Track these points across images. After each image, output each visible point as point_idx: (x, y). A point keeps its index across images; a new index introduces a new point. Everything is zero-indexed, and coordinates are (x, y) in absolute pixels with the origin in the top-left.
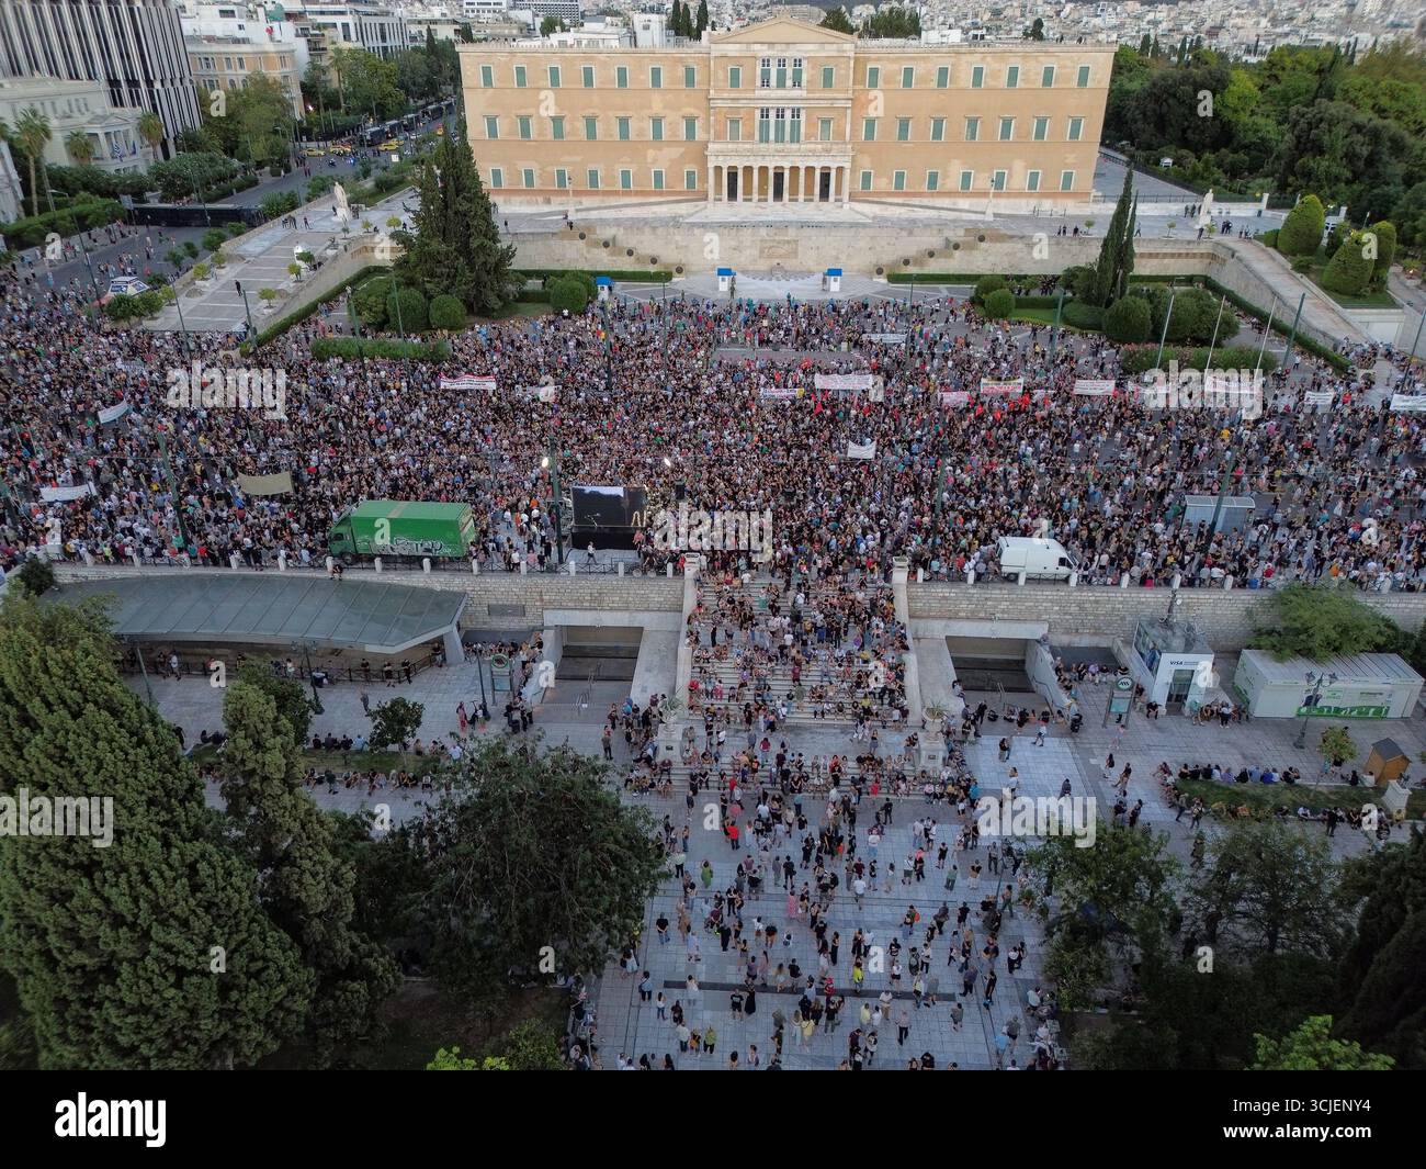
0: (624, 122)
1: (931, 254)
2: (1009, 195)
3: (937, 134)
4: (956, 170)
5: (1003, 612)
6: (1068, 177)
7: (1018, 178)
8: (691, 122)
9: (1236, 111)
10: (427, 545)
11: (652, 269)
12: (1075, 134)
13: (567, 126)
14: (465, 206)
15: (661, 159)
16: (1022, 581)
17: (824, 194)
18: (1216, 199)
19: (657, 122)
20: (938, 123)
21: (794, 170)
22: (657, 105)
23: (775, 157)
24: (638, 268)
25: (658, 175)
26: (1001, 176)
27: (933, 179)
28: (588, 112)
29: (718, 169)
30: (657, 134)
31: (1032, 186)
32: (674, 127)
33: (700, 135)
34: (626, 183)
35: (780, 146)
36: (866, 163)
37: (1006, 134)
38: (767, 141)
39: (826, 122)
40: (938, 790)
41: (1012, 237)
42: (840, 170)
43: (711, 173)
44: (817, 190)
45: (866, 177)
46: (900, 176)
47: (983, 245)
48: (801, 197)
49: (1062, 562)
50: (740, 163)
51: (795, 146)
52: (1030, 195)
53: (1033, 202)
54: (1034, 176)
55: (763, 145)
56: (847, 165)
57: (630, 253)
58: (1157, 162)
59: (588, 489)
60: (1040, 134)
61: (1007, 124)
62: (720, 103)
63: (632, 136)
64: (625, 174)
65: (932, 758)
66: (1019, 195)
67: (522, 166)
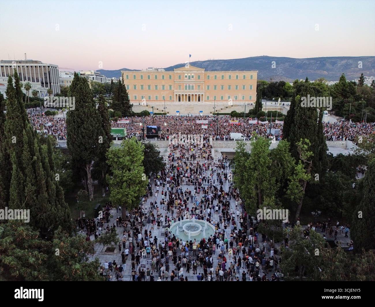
0: (156, 86)
1: (222, 109)
2: (238, 101)
3: (222, 89)
4: (227, 96)
5: (232, 146)
6: (251, 97)
7: (240, 97)
8: (170, 86)
9: (287, 89)
10: (117, 135)
11: (162, 112)
12: (251, 88)
13: (144, 87)
14: (123, 95)
15: (165, 94)
16: (234, 140)
17: (199, 100)
18: (282, 101)
19: (163, 86)
20: (222, 86)
21: (193, 95)
22: (163, 82)
23: (188, 92)
24: (159, 112)
25: (164, 97)
26: (236, 97)
27: (222, 97)
28: (149, 84)
29: (176, 95)
30: (163, 89)
31: (243, 99)
32: (167, 87)
33: (172, 89)
34: (157, 99)
35: (189, 90)
36: (208, 95)
37: (237, 88)
38: (187, 89)
39: (199, 86)
40: (217, 166)
41: (238, 105)
42: (202, 95)
43: (175, 96)
44: (198, 99)
45: (208, 97)
46: (215, 97)
47: (232, 107)
48: (194, 100)
49: (242, 136)
50: (181, 94)
51: (193, 90)
52: (243, 101)
53: (244, 102)
54: (243, 97)
55: (186, 90)
56: (204, 94)
57: (157, 109)
58: (272, 99)
59: (149, 127)
60: (244, 88)
61: (237, 86)
62: (176, 82)
63: (158, 89)
64: (157, 97)
65: (216, 161)
66: (241, 100)
67: (134, 95)
